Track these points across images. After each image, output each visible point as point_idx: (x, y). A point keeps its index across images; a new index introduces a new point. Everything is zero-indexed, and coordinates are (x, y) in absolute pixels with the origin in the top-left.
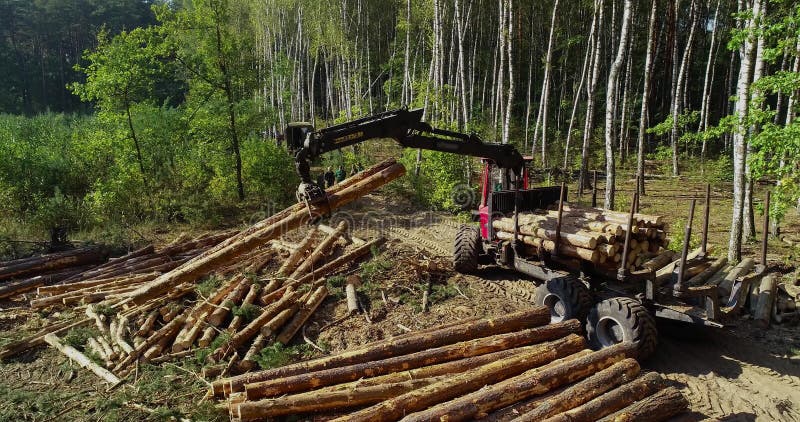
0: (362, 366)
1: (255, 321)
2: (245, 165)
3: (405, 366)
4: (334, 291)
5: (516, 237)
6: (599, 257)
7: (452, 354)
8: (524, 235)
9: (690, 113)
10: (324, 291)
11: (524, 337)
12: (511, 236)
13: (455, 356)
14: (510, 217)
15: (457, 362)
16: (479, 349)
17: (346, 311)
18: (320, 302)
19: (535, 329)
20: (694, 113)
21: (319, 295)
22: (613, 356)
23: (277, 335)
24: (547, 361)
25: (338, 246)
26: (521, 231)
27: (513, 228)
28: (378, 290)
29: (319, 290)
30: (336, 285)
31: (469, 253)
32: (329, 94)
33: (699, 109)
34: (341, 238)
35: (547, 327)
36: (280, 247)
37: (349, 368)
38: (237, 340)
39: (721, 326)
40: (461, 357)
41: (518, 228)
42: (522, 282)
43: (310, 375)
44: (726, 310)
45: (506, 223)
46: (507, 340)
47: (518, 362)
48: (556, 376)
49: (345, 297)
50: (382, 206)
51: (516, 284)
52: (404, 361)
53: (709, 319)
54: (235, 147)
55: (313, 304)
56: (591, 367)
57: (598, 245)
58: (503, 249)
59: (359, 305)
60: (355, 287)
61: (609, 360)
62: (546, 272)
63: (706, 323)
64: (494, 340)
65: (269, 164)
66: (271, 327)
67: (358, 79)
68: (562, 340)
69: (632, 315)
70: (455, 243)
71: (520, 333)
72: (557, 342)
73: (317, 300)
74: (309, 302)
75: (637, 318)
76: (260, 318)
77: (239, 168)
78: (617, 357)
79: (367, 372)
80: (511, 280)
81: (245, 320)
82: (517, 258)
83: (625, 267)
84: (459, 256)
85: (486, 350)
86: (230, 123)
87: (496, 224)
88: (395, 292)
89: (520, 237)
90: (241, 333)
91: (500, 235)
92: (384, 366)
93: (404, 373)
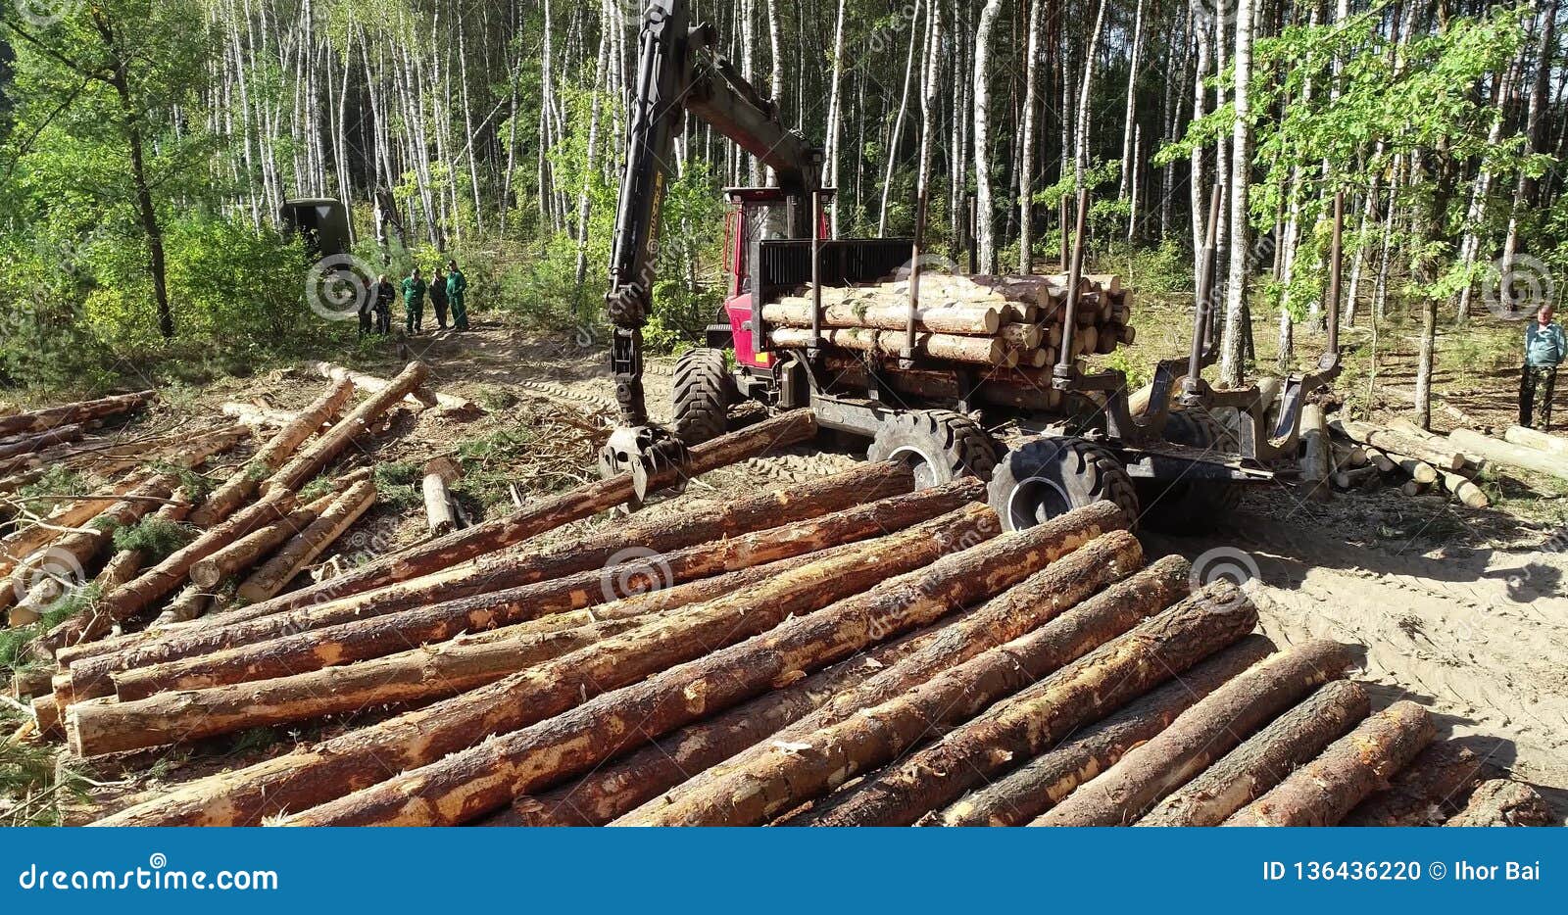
0: (463, 603)
1: (178, 555)
2: (174, 264)
3: (579, 596)
4: (391, 492)
5: (818, 333)
6: (1006, 350)
7: (696, 563)
8: (835, 328)
9: (1103, 165)
10: (366, 492)
11: (864, 520)
12: (807, 336)
13: (703, 568)
14: (801, 295)
15: (710, 581)
16: (760, 549)
17: (423, 531)
18: (355, 514)
19: (887, 501)
20: (1111, 164)
21: (355, 503)
22: (1076, 531)
23: (238, 583)
24: (927, 559)
25: (404, 414)
26: (829, 318)
27: (810, 315)
28: (503, 485)
29: (355, 488)
30: (399, 480)
31: (709, 398)
32: (381, 150)
33: (1119, 155)
34: (410, 397)
35: (910, 496)
36: (260, 420)
37: (426, 612)
38: (121, 601)
39: (1269, 475)
40: (720, 571)
41: (820, 312)
42: (825, 456)
43: (312, 636)
44: (1276, 443)
45: (795, 307)
46: (823, 527)
47: (860, 563)
48: (957, 578)
49: (422, 503)
50: (505, 349)
51: (812, 460)
52: (577, 587)
53: (1246, 463)
54: (149, 223)
55: (339, 517)
56: (1032, 557)
57: (1001, 326)
58: (785, 377)
59: (455, 515)
60: (445, 482)
61: (1070, 540)
62: (880, 416)
63: (1235, 474)
64: (794, 532)
65: (236, 262)
66: (218, 564)
67: (441, 97)
68: (954, 515)
69: (1087, 465)
70: (676, 379)
71: (855, 511)
72: (942, 519)
73: (348, 509)
74: (328, 513)
75: (1098, 472)
76: (189, 548)
77: (158, 269)
78: (1084, 532)
79: (475, 616)
80: (801, 454)
81: (146, 556)
82: (814, 393)
83: (1068, 361)
84: (687, 408)
85: (777, 551)
86: (130, 164)
87: (771, 311)
88: (543, 486)
89: (826, 334)
90: (134, 584)
91: (780, 336)
92: (521, 600)
93: (577, 614)
